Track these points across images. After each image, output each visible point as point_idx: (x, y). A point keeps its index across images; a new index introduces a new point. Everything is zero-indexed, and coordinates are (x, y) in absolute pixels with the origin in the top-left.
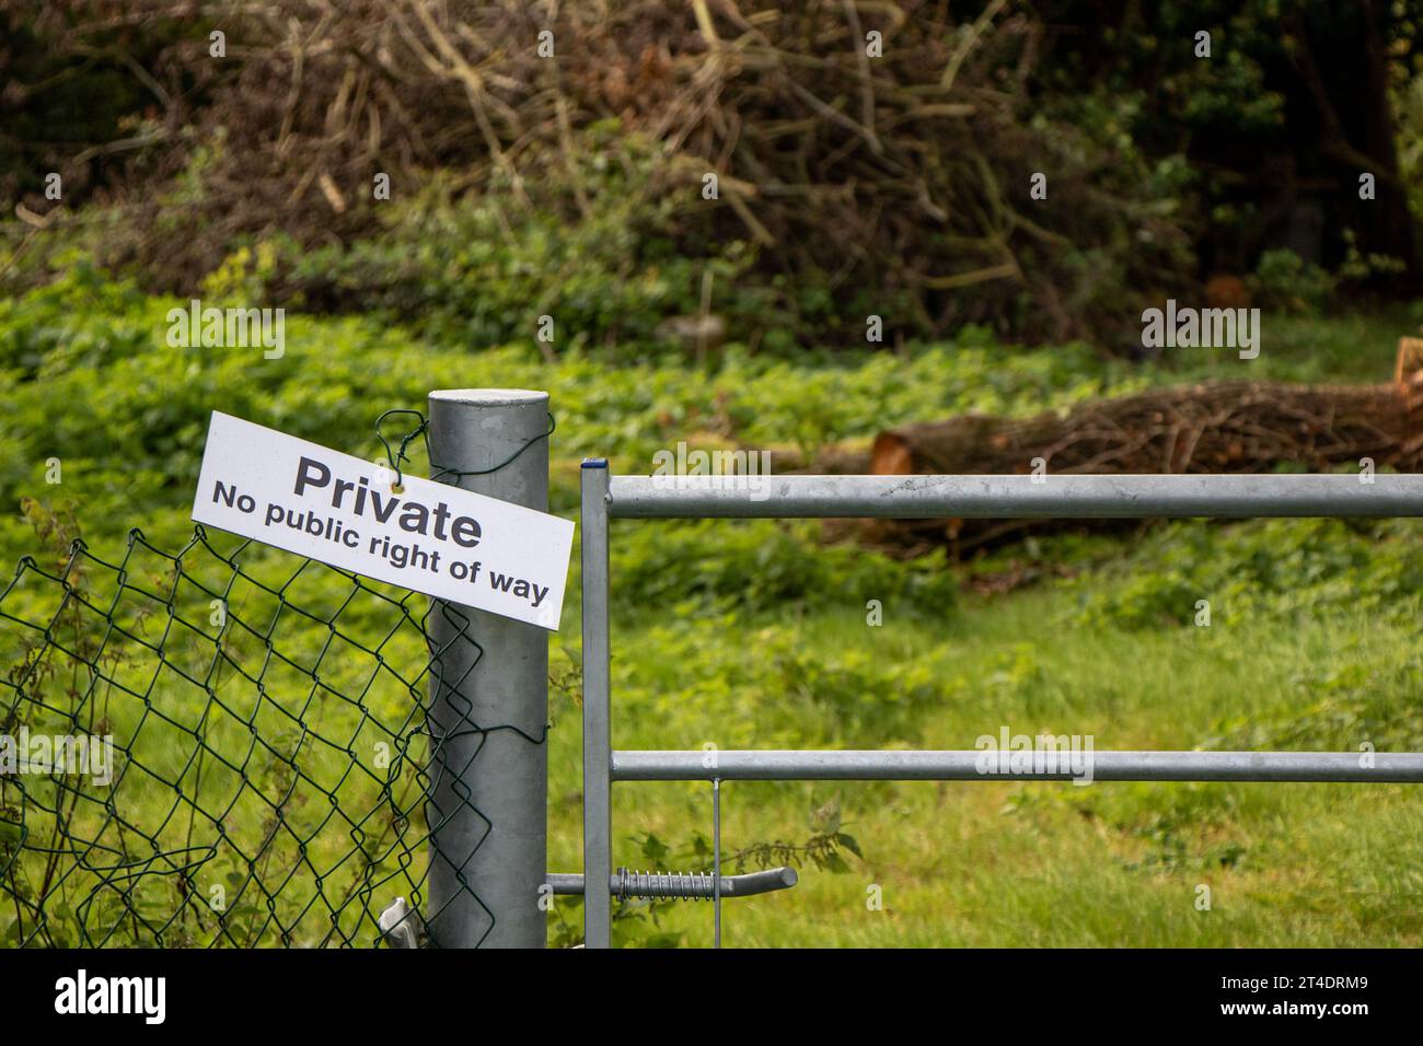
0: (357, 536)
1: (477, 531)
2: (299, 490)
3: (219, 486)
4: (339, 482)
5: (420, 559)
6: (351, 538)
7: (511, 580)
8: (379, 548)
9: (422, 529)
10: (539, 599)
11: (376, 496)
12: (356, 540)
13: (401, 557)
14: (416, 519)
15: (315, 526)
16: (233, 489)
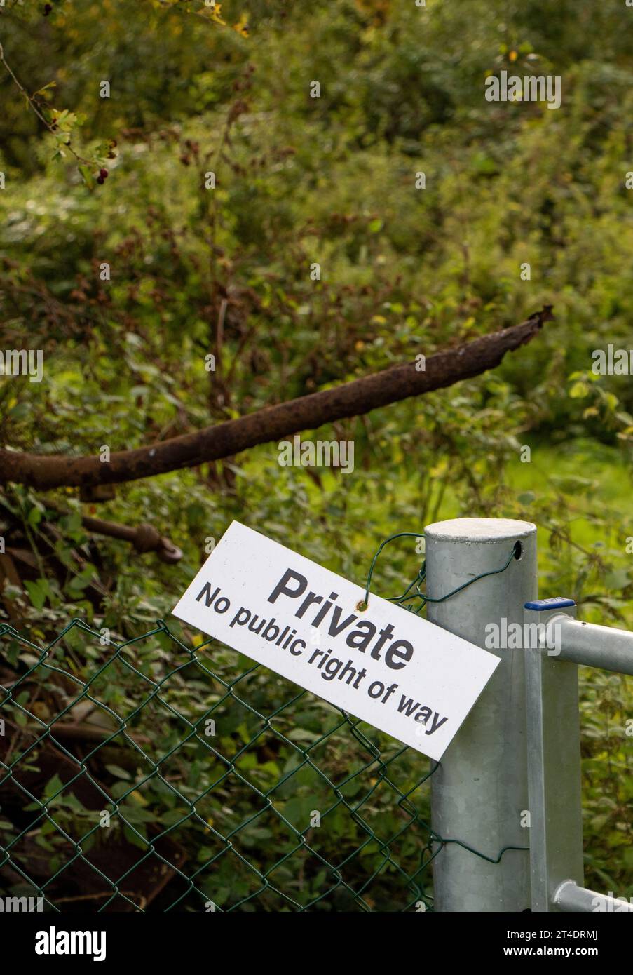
0: (304, 645)
1: (408, 657)
2: (272, 599)
3: (208, 586)
4: (311, 595)
5: (349, 673)
6: (298, 647)
7: (418, 705)
8: (319, 658)
9: (362, 647)
10: (435, 727)
11: (338, 611)
12: (301, 649)
13: (332, 669)
14: (364, 637)
15: (271, 632)
16: (218, 590)
